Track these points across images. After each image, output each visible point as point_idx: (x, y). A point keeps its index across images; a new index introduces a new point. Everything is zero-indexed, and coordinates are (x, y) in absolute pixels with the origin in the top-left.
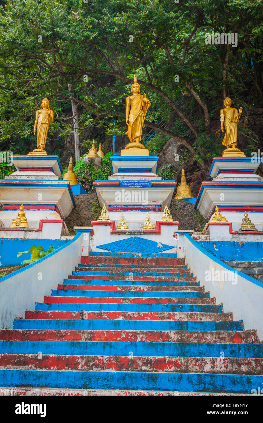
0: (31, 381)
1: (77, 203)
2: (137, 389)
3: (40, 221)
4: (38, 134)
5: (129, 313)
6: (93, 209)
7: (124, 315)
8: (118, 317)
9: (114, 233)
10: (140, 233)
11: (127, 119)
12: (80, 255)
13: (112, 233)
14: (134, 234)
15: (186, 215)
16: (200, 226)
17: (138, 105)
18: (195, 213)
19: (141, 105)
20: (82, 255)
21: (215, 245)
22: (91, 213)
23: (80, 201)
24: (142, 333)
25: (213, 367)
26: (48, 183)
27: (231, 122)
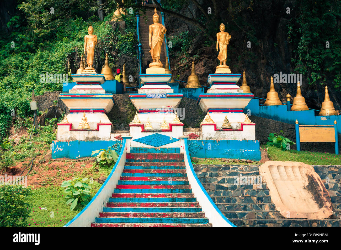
0: (124, 221)
1: (116, 101)
2: (156, 223)
3: (97, 124)
4: (88, 55)
5: (153, 194)
6: (127, 105)
7: (152, 195)
8: (149, 196)
9: (144, 131)
10: (159, 131)
11: (150, 43)
12: (126, 153)
13: (142, 131)
14: (156, 131)
15: (191, 109)
16: (200, 118)
17: (158, 33)
18: (197, 108)
19: (160, 33)
20: (127, 153)
21: (202, 142)
22: (127, 109)
23: (118, 99)
24: (158, 203)
25: (180, 216)
26: (99, 96)
27: (224, 44)
